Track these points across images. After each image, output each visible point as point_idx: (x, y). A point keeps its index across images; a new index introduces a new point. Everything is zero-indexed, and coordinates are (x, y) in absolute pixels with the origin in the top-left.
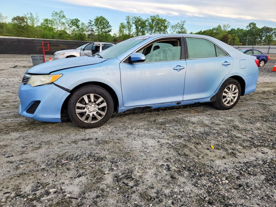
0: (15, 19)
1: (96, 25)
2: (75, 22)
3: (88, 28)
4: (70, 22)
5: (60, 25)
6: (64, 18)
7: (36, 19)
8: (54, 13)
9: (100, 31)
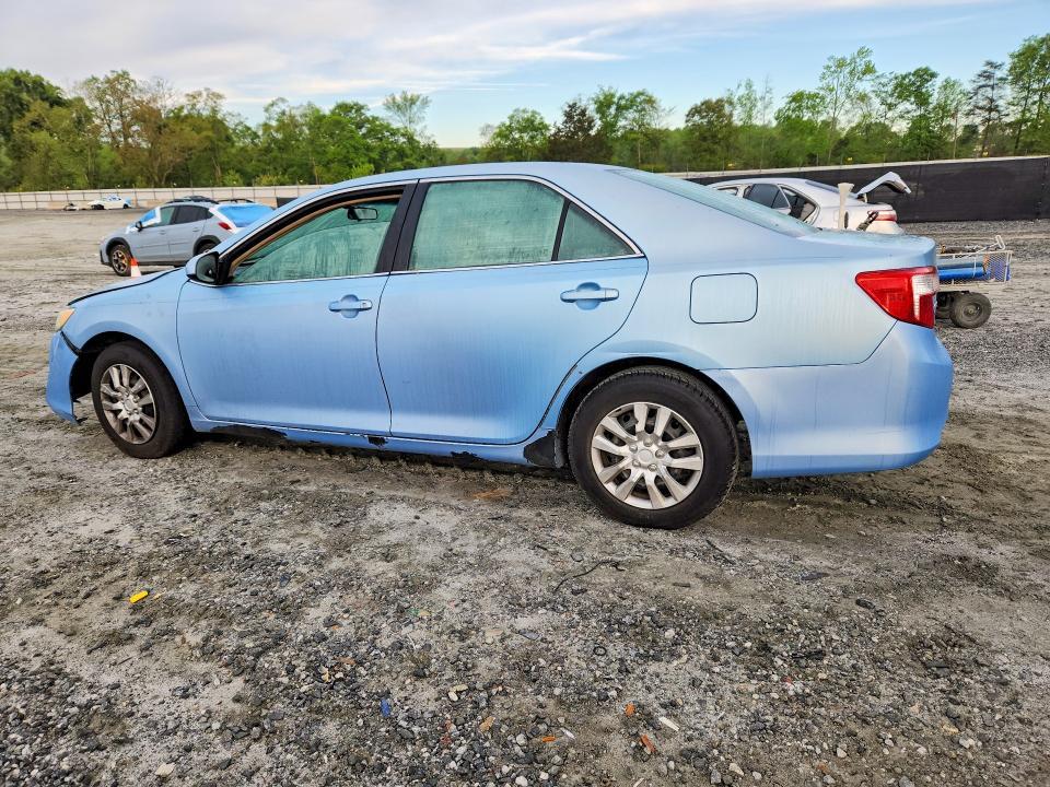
0: (695, 111)
1: (1015, 82)
2: (914, 84)
3: (975, 98)
4: (889, 89)
5: (848, 106)
6: (868, 77)
7: (763, 98)
8: (830, 64)
9: (1035, 103)
